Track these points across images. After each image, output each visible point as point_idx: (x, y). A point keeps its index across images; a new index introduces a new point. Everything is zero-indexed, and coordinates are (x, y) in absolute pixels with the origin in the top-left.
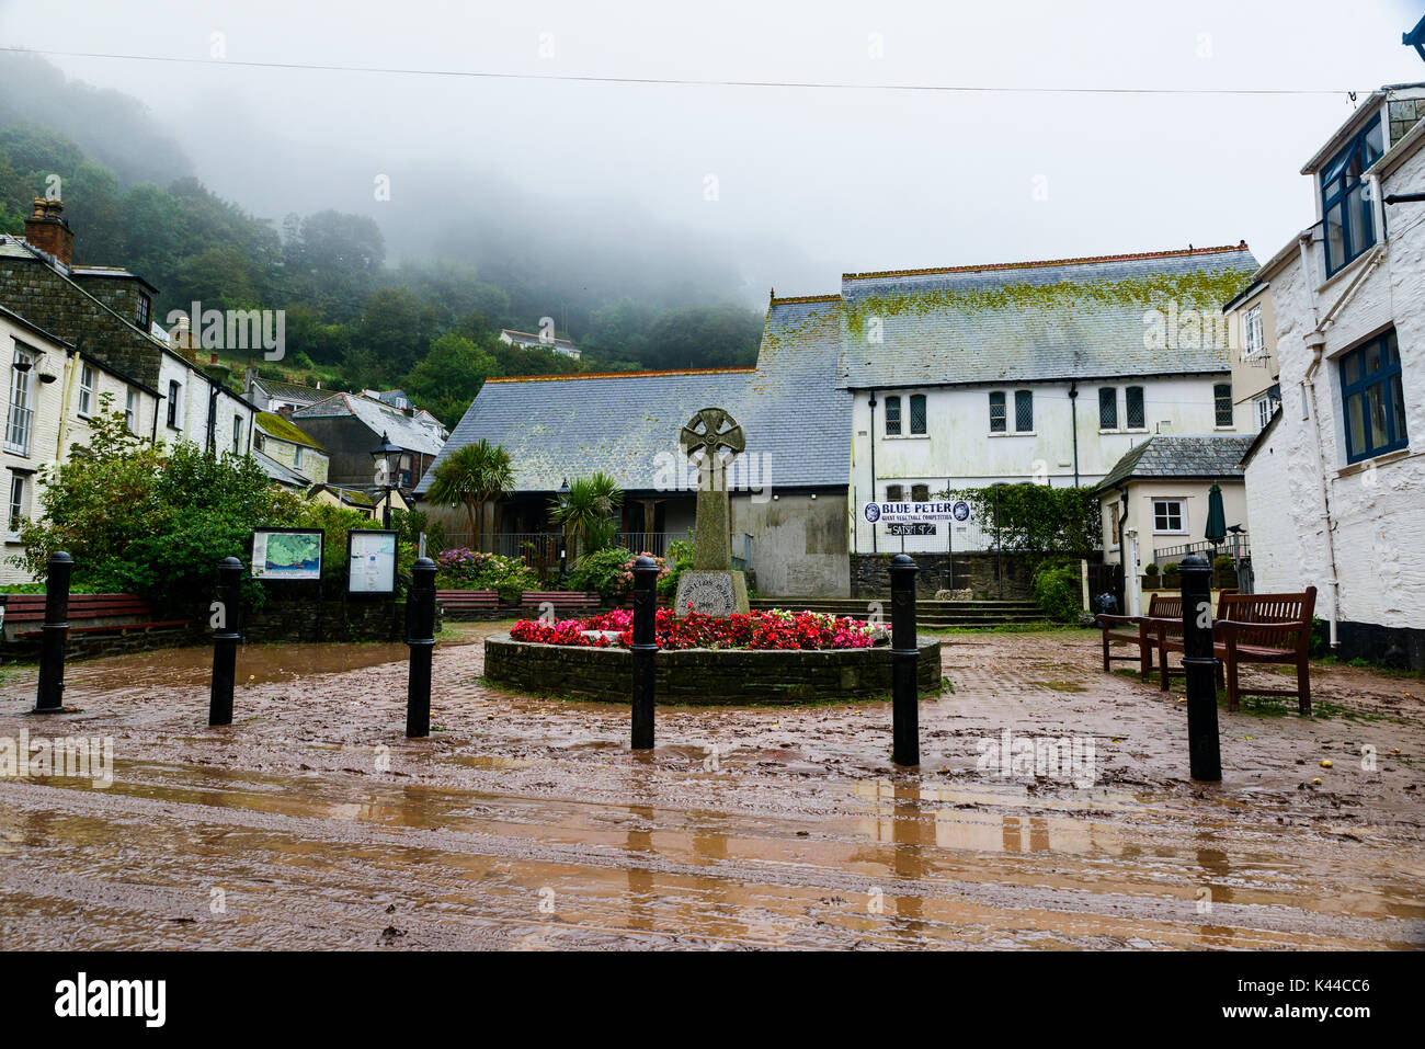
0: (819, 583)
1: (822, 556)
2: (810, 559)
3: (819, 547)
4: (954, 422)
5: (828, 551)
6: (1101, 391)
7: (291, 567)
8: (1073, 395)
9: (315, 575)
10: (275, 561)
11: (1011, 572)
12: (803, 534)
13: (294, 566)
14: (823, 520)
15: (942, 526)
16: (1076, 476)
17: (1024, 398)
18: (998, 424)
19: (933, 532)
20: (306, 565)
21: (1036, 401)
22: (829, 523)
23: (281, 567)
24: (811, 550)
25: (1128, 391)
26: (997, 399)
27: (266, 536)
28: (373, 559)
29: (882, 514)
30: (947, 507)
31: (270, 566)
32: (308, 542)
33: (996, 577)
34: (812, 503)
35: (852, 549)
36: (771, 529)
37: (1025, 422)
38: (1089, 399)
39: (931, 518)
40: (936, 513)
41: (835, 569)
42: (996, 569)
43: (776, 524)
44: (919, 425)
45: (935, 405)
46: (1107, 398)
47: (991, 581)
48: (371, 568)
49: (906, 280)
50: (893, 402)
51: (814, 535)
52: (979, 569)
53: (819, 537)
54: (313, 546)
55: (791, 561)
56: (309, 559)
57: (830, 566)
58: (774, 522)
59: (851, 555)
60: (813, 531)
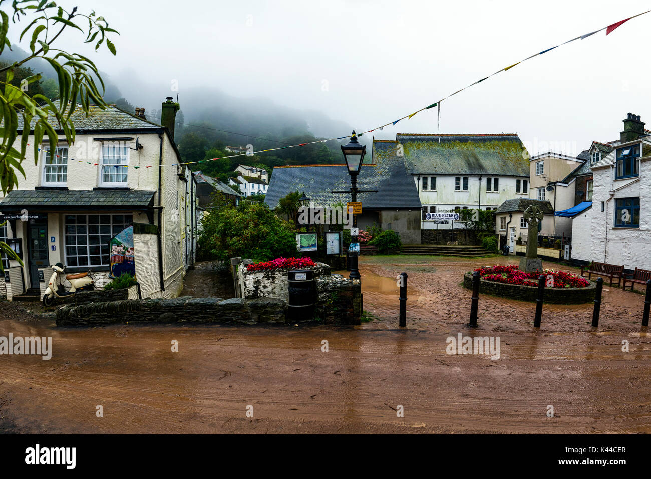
0: (411, 239)
1: (412, 231)
2: (408, 231)
3: (411, 228)
4: (444, 187)
5: (414, 229)
6: (487, 179)
7: (308, 246)
8: (480, 180)
9: (315, 249)
10: (303, 245)
11: (469, 236)
12: (406, 223)
13: (309, 246)
14: (412, 219)
15: (450, 222)
16: (479, 205)
17: (466, 180)
18: (458, 188)
19: (448, 223)
20: (313, 245)
21: (469, 181)
22: (414, 220)
23: (306, 247)
24: (408, 228)
25: (495, 179)
26: (458, 180)
27: (300, 235)
28: (332, 242)
29: (432, 217)
30: (452, 215)
31: (302, 247)
32: (313, 237)
33: (465, 238)
34: (409, 213)
35: (422, 228)
36: (395, 221)
37: (466, 188)
38: (484, 181)
39: (447, 219)
40: (449, 217)
41: (416, 234)
42: (465, 235)
43: (397, 220)
44: (433, 187)
45: (439, 181)
46: (489, 181)
47: (463, 239)
48: (332, 245)
49: (419, 137)
50: (425, 179)
51: (410, 224)
52: (460, 235)
53: (411, 224)
54: (314, 239)
55: (402, 232)
56: (314, 243)
57: (415, 233)
58: (396, 219)
59: (421, 230)
60: (409, 222)
